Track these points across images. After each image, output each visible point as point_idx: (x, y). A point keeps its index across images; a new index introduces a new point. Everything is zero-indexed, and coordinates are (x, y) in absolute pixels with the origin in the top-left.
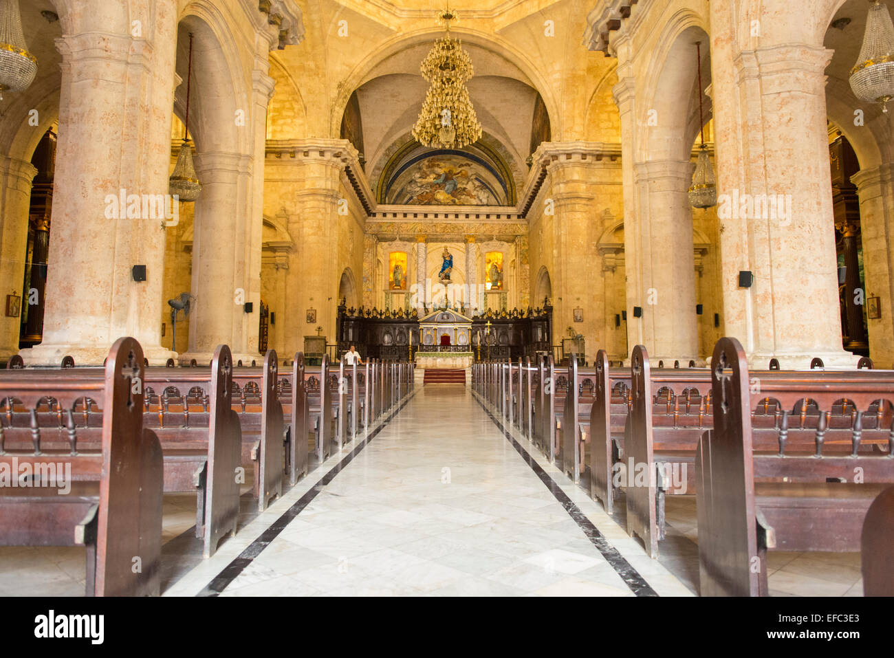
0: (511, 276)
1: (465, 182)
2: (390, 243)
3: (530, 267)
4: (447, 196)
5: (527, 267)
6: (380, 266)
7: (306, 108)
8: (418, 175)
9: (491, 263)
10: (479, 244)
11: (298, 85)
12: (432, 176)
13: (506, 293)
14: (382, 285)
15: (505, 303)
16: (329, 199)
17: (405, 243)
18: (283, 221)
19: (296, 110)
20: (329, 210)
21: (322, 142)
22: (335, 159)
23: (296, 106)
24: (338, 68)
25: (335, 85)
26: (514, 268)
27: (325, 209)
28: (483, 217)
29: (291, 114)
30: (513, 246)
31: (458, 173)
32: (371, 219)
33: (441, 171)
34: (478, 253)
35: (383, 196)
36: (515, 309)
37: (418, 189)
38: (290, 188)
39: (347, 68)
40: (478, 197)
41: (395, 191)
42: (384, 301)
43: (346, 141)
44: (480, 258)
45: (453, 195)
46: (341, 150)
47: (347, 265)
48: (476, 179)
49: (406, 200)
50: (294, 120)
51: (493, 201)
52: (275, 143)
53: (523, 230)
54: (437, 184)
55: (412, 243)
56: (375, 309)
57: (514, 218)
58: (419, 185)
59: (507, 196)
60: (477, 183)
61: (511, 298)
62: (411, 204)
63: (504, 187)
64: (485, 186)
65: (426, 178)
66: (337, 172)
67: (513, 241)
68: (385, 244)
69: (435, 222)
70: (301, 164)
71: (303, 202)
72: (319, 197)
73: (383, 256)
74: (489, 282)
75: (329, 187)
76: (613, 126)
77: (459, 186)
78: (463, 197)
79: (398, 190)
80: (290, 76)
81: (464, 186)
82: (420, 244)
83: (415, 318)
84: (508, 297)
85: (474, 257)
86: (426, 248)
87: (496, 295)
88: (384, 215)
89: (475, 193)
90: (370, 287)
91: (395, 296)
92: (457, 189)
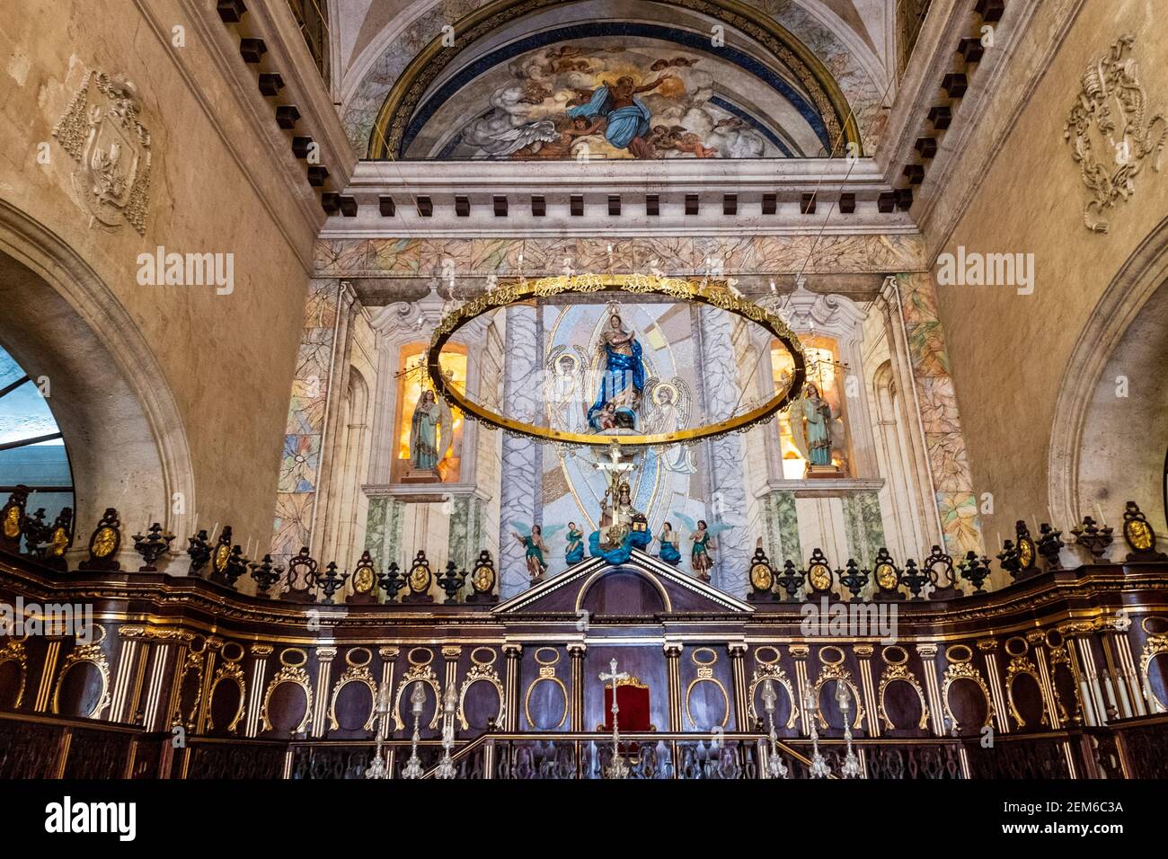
0: (883, 423)
1: (676, 110)
2: (404, 305)
3: (956, 388)
5: (946, 388)
6: (359, 393)
8: (514, 95)
12: (563, 96)
13: (874, 493)
14: (357, 469)
26: (892, 390)
28: (751, 211)
30: (876, 314)
31: (649, 87)
32: (336, 226)
33: (592, 82)
36: (938, 555)
37: (514, 134)
41: (434, 141)
42: (361, 533)
44: (751, 358)
48: (715, 101)
53: (902, 255)
54: (582, 117)
57: (867, 211)
60: (718, 113)
61: (896, 516)
63: (815, 121)
64: (745, 119)
65: (540, 102)
67: (873, 294)
68: (385, 314)
69: (572, 232)
73: (374, 356)
74: (792, 456)
77: (654, 123)
81: (675, 122)
83: (485, 598)
84: (886, 511)
85: (728, 354)
86: (539, 323)
87: (836, 502)
88: (387, 207)
89: (713, 141)
90: (310, 476)
91: (409, 509)
92: (649, 133)
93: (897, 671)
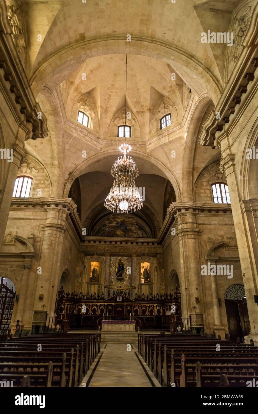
0: (155, 275)
1: (131, 226)
2: (92, 256)
3: (165, 271)
4: (122, 233)
5: (163, 270)
6: (85, 269)
7: (51, 184)
8: (107, 222)
9: (144, 268)
10: (138, 258)
11: (49, 173)
12: (115, 223)
13: (152, 285)
14: (85, 280)
15: (152, 291)
16: (59, 230)
17: (100, 256)
18: (32, 241)
19: (46, 184)
20: (58, 236)
21: (58, 199)
22: (64, 209)
23: (47, 183)
24: (70, 165)
25: (67, 173)
26: (156, 271)
27: (56, 234)
28: (140, 244)
29: (44, 186)
30: (155, 259)
31: (128, 222)
32: (82, 244)
33: (119, 220)
34: (137, 263)
35: (90, 232)
36: (158, 294)
37: (107, 229)
38: (38, 223)
39: (75, 166)
40: (138, 234)
41: (96, 229)
42: (86, 288)
43: (70, 199)
44: (138, 265)
45: (125, 232)
46: (68, 204)
47: (66, 267)
48: (137, 224)
49: (101, 234)
50: (45, 189)
51: (145, 235)
52: (32, 199)
53: (160, 251)
54: (117, 226)
55: (103, 257)
56: (81, 293)
57: (156, 244)
58: (108, 227)
59: (152, 233)
60: (137, 227)
61: (155, 288)
62: (103, 236)
63: (151, 229)
64: (141, 228)
65: (111, 223)
66: (64, 216)
67: (155, 256)
68: (89, 257)
69: (115, 246)
70: (46, 211)
71: (44, 231)
72: (53, 228)
73: (87, 263)
74: (143, 278)
75: (59, 223)
76: (207, 195)
77: (128, 228)
78: (130, 233)
79: (97, 229)
80: (45, 168)
81: (131, 228)
82: (107, 257)
83: (103, 299)
84: (153, 287)
85: (135, 265)
86: (110, 259)
87: (147, 286)
88: (89, 242)
89: (136, 231)
90: (79, 280)
91: (92, 286)
92: (127, 229)
93: (151, 308)
